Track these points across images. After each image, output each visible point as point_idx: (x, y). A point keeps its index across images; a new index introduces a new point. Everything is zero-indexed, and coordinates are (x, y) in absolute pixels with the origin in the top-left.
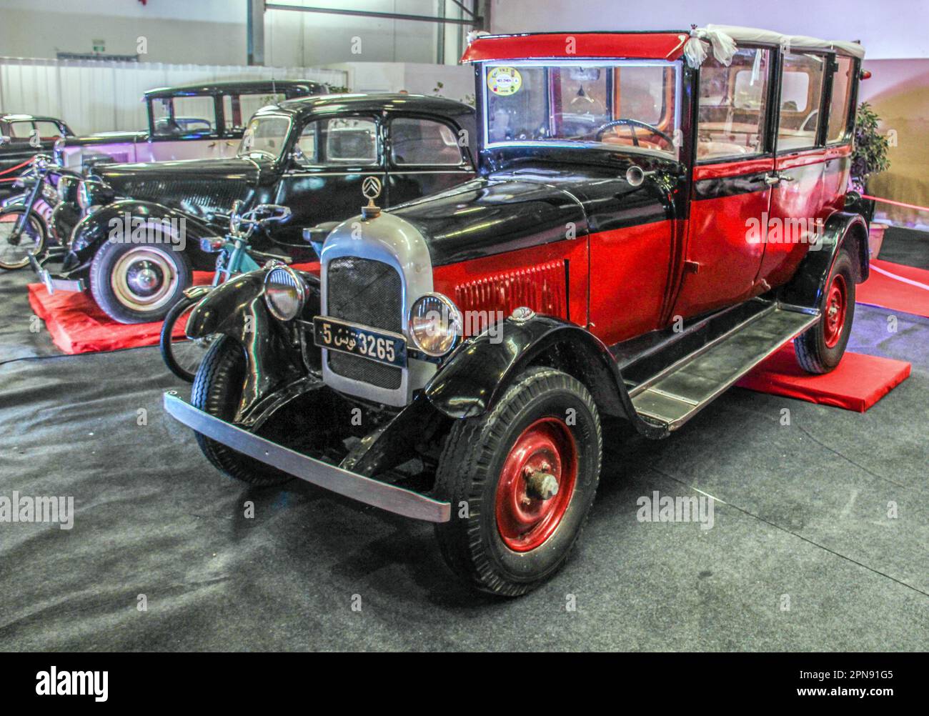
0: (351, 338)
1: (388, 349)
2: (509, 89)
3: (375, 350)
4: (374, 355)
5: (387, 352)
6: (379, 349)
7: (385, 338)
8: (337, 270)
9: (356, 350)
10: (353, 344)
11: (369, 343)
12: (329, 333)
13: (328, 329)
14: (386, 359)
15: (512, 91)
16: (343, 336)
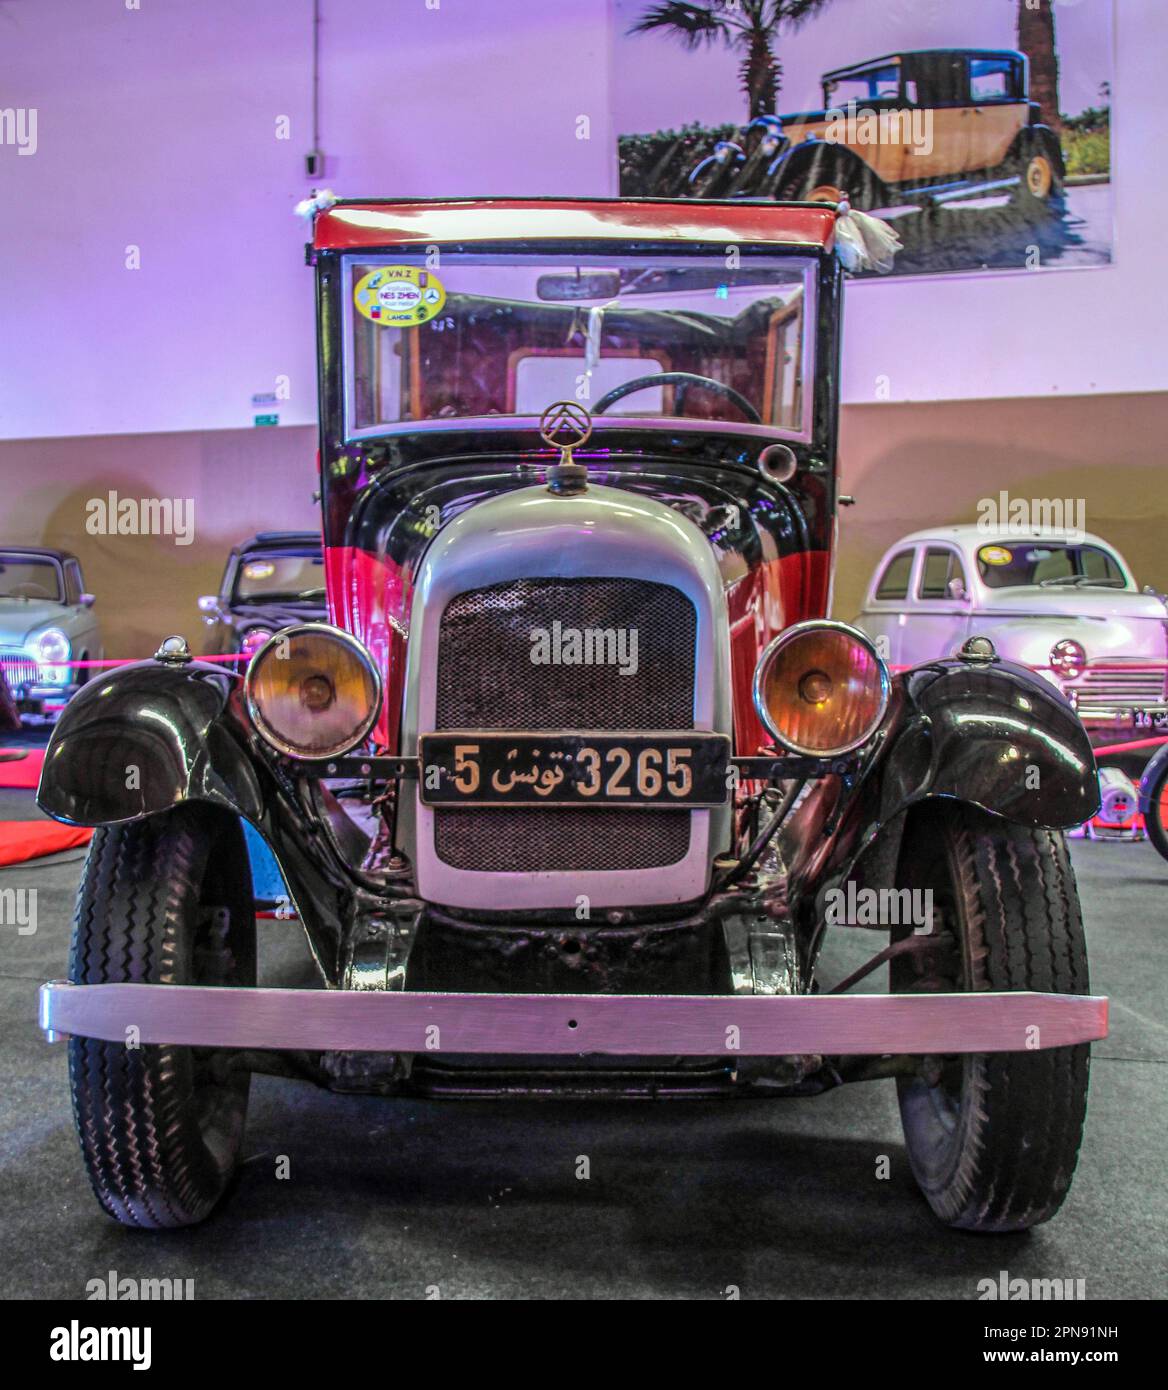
0: (545, 764)
1: (671, 770)
2: (414, 314)
3: (629, 779)
4: (625, 791)
5: (666, 778)
6: (643, 773)
7: (662, 746)
8: (469, 619)
9: (565, 790)
10: (553, 779)
11: (607, 770)
12: (474, 766)
13: (467, 757)
14: (664, 795)
15: (422, 316)
16: (523, 764)
